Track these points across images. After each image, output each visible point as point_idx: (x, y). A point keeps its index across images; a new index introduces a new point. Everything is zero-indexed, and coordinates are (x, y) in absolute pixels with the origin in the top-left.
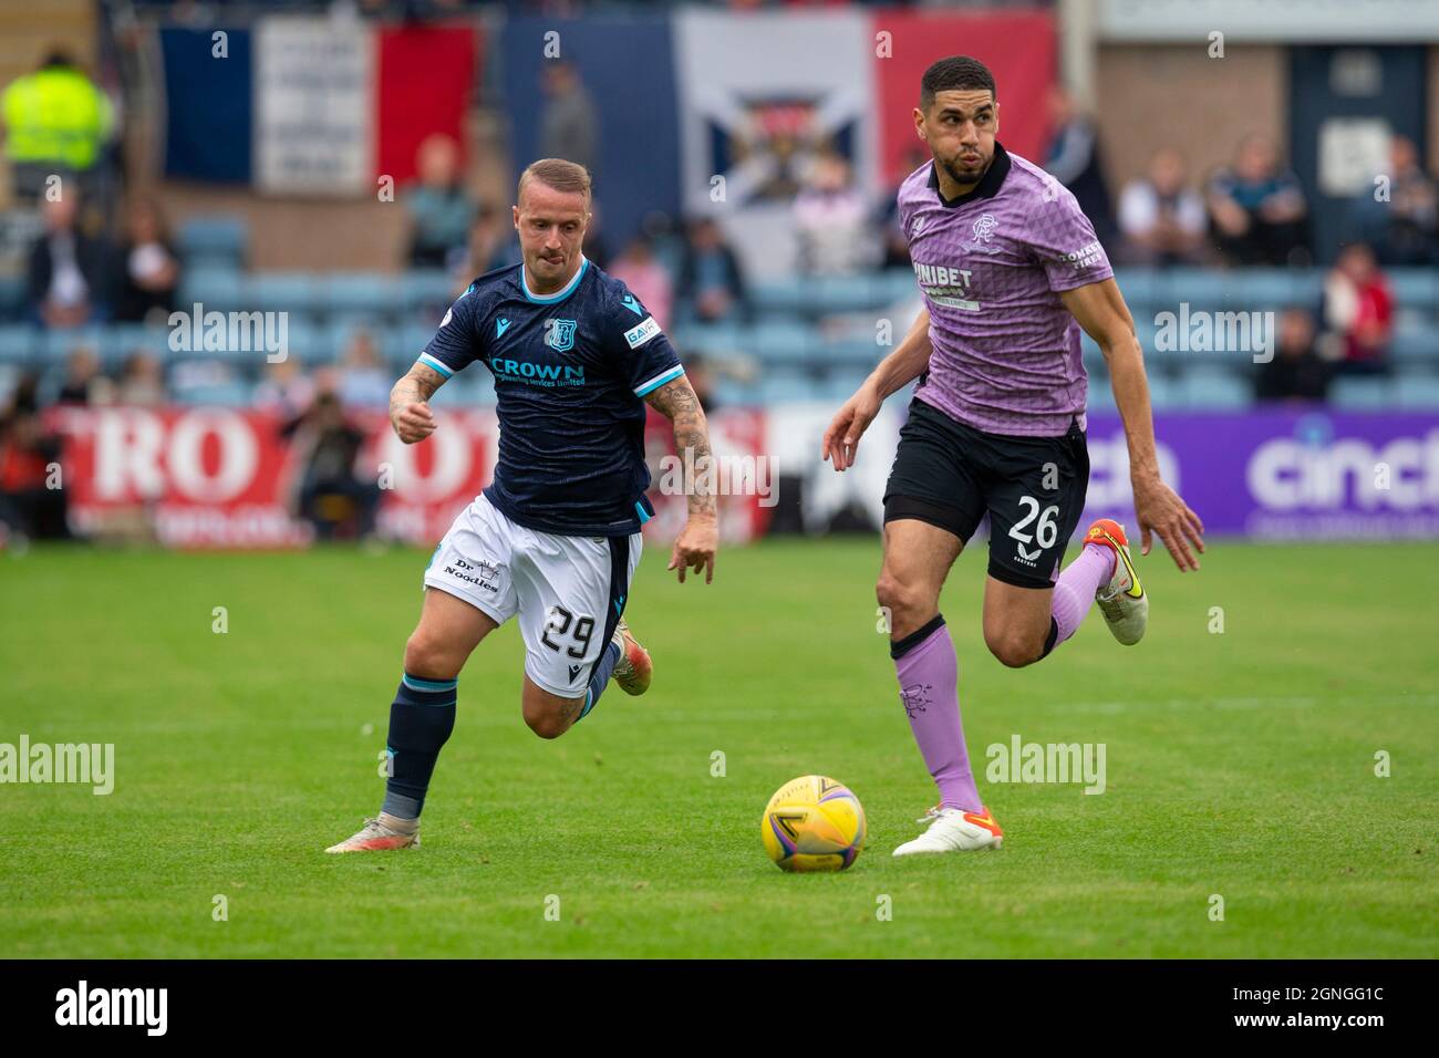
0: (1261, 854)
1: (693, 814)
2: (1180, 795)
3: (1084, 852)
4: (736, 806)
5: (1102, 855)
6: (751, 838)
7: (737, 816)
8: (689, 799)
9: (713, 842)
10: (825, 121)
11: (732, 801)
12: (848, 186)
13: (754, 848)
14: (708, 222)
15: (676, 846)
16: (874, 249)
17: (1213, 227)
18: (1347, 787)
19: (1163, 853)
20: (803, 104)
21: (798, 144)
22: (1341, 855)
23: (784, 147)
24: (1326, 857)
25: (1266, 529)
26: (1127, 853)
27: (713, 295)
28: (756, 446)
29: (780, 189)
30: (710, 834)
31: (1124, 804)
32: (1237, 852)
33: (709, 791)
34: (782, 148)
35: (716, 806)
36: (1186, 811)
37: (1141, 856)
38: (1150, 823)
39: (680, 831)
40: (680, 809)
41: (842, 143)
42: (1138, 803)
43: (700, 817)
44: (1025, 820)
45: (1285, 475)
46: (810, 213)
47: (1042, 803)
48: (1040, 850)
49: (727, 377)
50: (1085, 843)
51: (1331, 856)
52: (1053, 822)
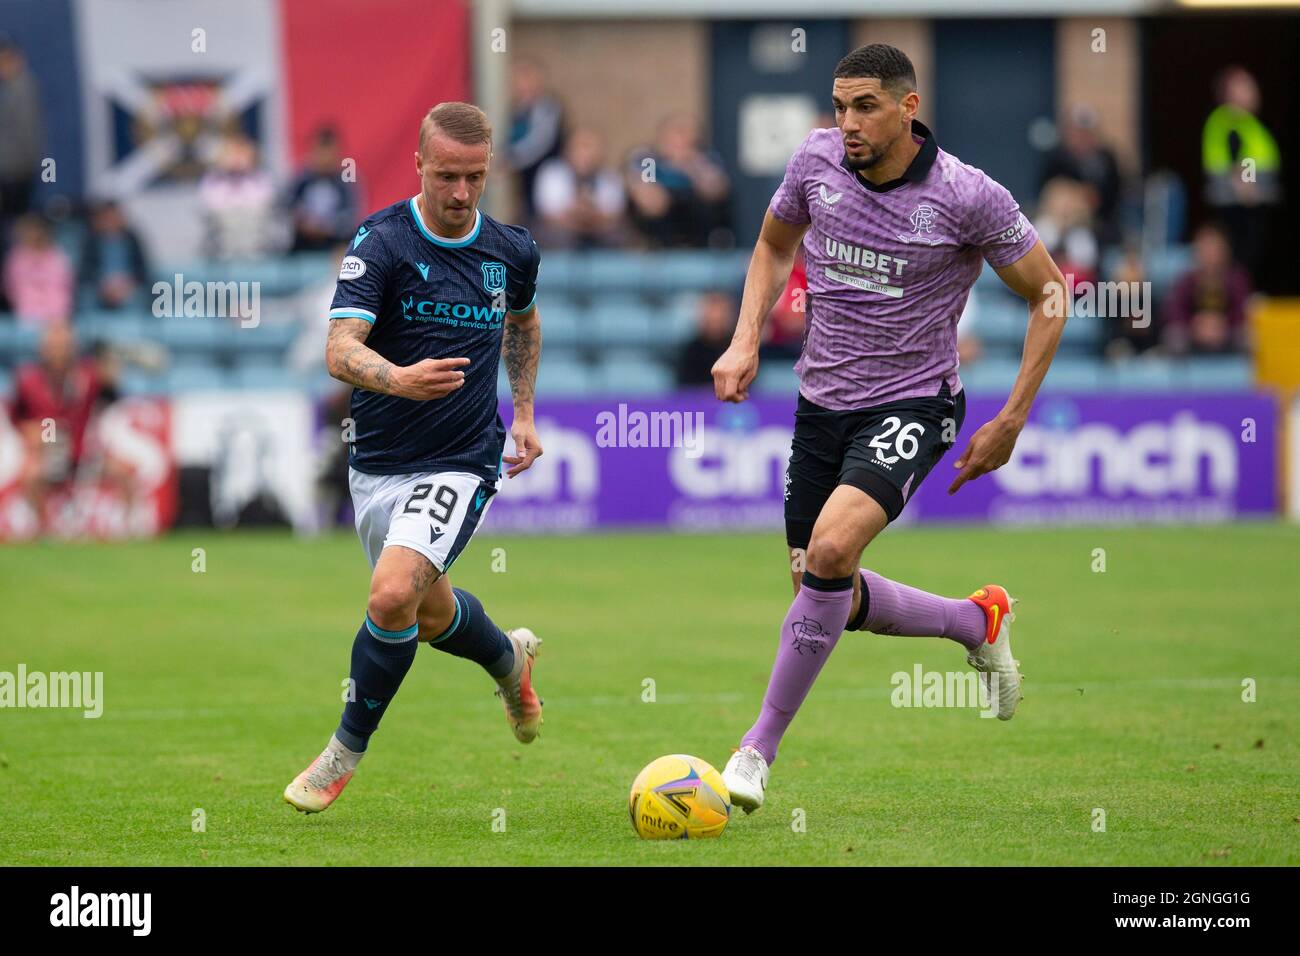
0: (689, 853)
1: (103, 817)
2: (605, 793)
3: (507, 853)
4: (147, 808)
5: (526, 856)
6: (163, 841)
7: (148, 819)
8: (99, 802)
9: (124, 846)
10: (230, 101)
11: (143, 804)
12: (256, 167)
13: (167, 852)
14: (111, 205)
15: (86, 850)
16: (282, 233)
17: (631, 207)
18: (777, 784)
19: (589, 853)
20: (207, 83)
21: (205, 125)
22: (771, 854)
23: (189, 128)
24: (755, 856)
25: (689, 518)
26: (551, 854)
27: (116, 280)
28: (162, 436)
29: (185, 171)
30: (121, 838)
31: (547, 803)
32: (664, 852)
33: (119, 794)
34: (189, 130)
35: (127, 808)
36: (612, 810)
37: (566, 856)
38: (575, 823)
39: (91, 836)
40: (90, 812)
41: (249, 123)
42: (563, 802)
43: (111, 821)
44: (447, 820)
45: (708, 463)
46: (216, 196)
47: (465, 802)
48: (461, 851)
49: (134, 365)
50: (509, 843)
51: (761, 854)
52: (475, 823)
